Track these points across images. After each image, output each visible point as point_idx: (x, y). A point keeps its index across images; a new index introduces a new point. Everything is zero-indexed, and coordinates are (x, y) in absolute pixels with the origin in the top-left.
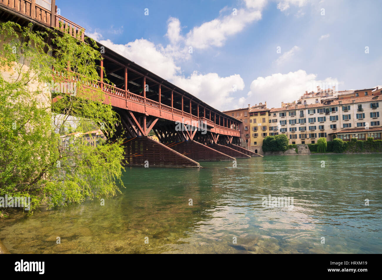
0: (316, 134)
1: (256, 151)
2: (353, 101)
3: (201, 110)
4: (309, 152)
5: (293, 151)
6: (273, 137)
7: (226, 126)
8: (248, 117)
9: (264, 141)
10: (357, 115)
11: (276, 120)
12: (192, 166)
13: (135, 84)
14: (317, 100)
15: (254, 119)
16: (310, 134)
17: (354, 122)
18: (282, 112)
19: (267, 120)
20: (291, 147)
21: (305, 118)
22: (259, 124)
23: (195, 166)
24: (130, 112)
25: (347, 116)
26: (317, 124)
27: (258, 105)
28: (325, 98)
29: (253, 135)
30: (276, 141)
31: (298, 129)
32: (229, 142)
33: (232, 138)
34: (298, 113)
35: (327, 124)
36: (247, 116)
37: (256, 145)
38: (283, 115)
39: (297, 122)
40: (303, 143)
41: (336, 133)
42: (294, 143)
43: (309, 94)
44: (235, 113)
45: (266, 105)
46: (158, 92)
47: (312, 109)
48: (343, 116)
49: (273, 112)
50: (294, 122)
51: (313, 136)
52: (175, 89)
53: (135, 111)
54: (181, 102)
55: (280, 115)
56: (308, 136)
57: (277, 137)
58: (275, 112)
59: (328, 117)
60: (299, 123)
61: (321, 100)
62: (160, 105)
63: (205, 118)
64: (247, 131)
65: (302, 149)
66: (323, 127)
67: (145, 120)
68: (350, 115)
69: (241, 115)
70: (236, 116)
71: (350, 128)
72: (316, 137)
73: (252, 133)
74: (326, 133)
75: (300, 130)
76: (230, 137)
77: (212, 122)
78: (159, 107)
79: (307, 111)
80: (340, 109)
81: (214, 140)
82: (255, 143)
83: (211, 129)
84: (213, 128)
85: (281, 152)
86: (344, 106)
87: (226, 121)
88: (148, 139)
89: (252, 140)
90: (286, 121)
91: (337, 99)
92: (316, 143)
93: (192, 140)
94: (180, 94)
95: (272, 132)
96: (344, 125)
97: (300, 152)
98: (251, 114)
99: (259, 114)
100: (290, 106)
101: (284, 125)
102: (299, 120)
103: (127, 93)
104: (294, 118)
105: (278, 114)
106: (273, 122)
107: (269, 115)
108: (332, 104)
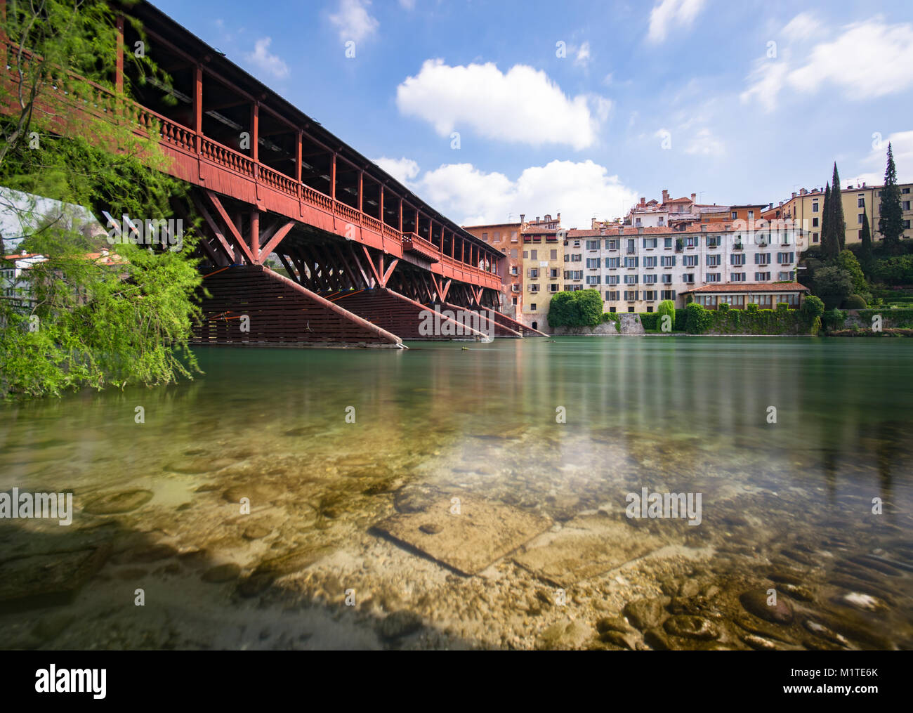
0: (656, 292)
1: (535, 325)
2: (726, 227)
3: (409, 214)
4: (642, 330)
5: (610, 328)
6: (571, 293)
7: (467, 261)
8: (519, 244)
9: (552, 302)
10: (732, 256)
11: (580, 255)
12: (383, 346)
13: (225, 121)
14: (661, 219)
15: (532, 251)
16: (644, 292)
17: (726, 270)
18: (593, 239)
19: (560, 255)
20: (606, 318)
21: (636, 255)
22: (544, 264)
23: (391, 346)
24: (209, 194)
25: (714, 257)
26: (659, 271)
27: (542, 219)
28: (676, 218)
29: (528, 288)
30: (577, 304)
31: (622, 279)
32: (475, 301)
33: (481, 291)
34: (624, 243)
35: (678, 272)
36: (516, 243)
37: (534, 312)
38: (594, 246)
39: (622, 263)
40: (631, 309)
41: (693, 292)
42: (613, 309)
43: (647, 205)
44: (490, 232)
45: (558, 222)
46: (295, 154)
47: (652, 238)
48: (707, 256)
49: (574, 238)
50: (614, 263)
51: (650, 295)
52: (340, 149)
53: (227, 193)
54: (358, 190)
55: (587, 245)
56: (641, 296)
57: (580, 294)
58: (578, 238)
59: (679, 257)
60: (626, 266)
61: (669, 221)
62: (300, 187)
63: (417, 235)
64: (517, 277)
65: (628, 323)
66: (669, 277)
67: (256, 223)
68: (719, 256)
69: (504, 238)
70: (493, 240)
71: (719, 283)
72: (656, 299)
73: (527, 282)
74: (674, 292)
75: (626, 281)
76: (476, 287)
77: (434, 248)
78: (297, 193)
79: (641, 240)
80: (702, 241)
81: (437, 294)
82: (534, 306)
83: (433, 265)
84: (436, 262)
85: (586, 329)
86: (709, 235)
87: (467, 249)
88: (265, 273)
89: (527, 298)
90: (599, 260)
91: (699, 220)
92: (655, 311)
93: (384, 287)
94: (354, 165)
95: (570, 282)
96: (708, 275)
97: (625, 329)
98: (527, 238)
99: (543, 239)
100: (609, 228)
101: (595, 270)
102: (626, 258)
103: (202, 139)
104: (615, 255)
105: (583, 243)
106: (572, 261)
107: (566, 244)
108: (688, 230)
